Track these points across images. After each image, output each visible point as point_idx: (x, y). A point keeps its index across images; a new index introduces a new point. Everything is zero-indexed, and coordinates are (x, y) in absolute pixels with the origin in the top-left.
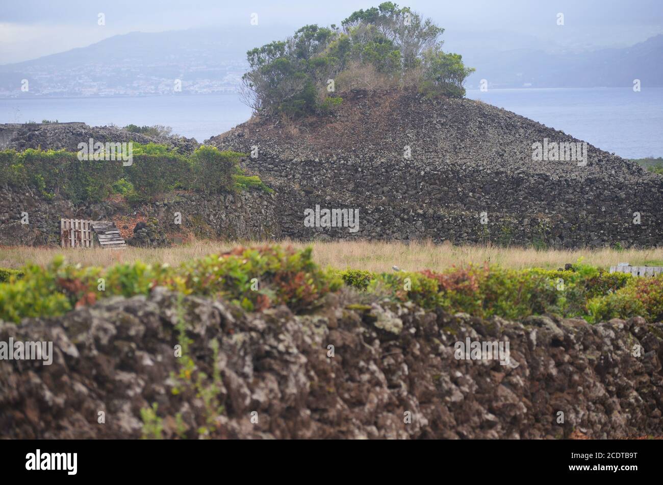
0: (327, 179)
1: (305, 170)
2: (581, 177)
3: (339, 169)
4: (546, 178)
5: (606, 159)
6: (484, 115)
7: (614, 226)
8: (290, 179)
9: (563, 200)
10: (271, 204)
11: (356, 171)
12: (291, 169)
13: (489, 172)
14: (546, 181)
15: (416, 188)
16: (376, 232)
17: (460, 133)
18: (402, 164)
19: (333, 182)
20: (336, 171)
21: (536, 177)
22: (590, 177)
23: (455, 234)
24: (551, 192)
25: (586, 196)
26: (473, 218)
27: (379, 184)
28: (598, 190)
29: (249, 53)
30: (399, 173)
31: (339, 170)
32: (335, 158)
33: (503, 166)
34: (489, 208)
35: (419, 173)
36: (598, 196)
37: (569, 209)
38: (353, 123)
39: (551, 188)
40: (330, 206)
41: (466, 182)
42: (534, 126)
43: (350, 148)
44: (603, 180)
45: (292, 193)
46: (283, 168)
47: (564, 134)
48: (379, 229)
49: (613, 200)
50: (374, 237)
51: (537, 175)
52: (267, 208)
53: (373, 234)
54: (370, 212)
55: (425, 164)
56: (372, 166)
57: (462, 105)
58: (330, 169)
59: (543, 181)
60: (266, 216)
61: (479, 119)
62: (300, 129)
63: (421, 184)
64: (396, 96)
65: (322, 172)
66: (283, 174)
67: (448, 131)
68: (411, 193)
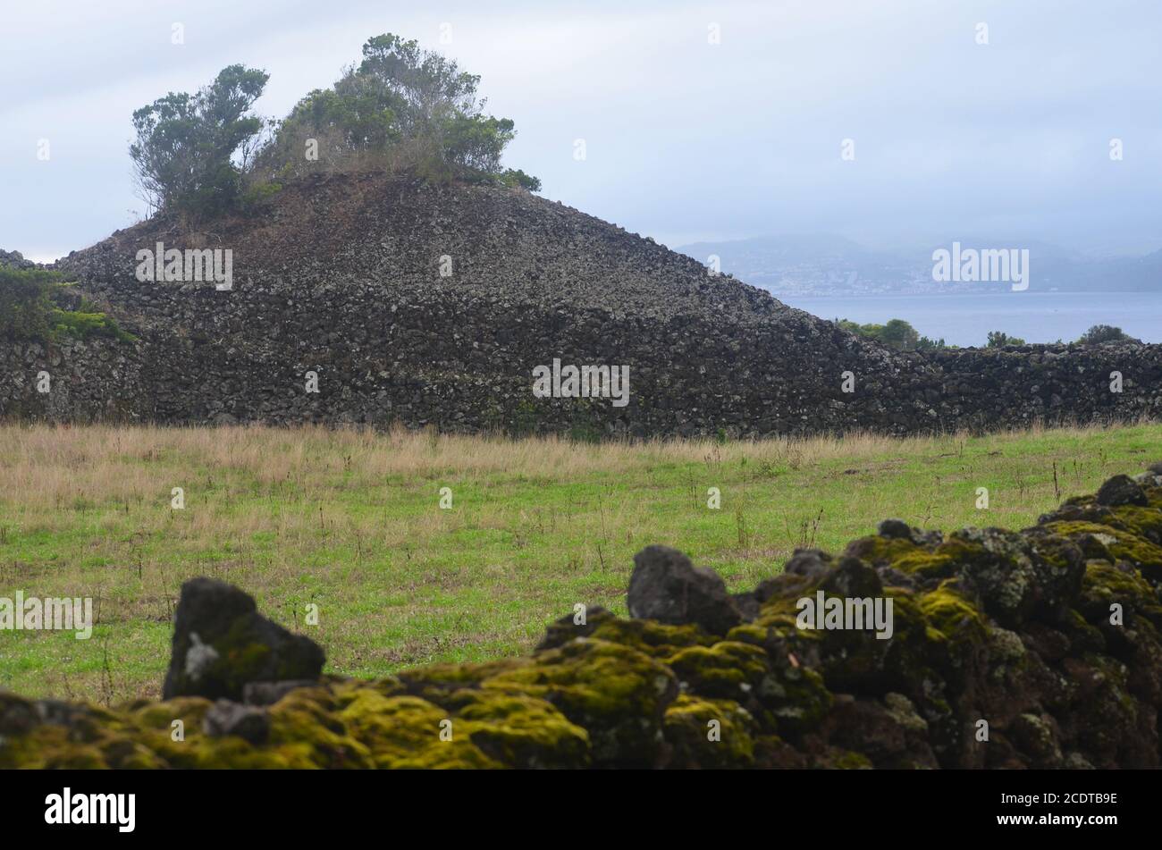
0: (237, 319)
1: (200, 304)
2: (665, 315)
3: (256, 301)
4: (604, 316)
5: (714, 284)
6: (519, 212)
7: (716, 399)
8: (176, 319)
9: (634, 354)
10: (135, 361)
11: (285, 304)
12: (178, 302)
13: (506, 305)
14: (605, 320)
15: (382, 335)
16: (311, 410)
17: (472, 242)
18: (360, 293)
19: (246, 323)
20: (251, 306)
21: (587, 315)
22: (680, 314)
23: (444, 414)
24: (613, 340)
25: (672, 348)
26: (474, 385)
27: (322, 327)
28: (693, 338)
29: (136, 115)
30: (355, 309)
31: (257, 303)
32: (251, 283)
33: (532, 296)
34: (506, 368)
35: (389, 308)
36: (692, 348)
37: (643, 371)
38: (298, 226)
39: (613, 334)
40: (233, 364)
41: (468, 323)
42: (603, 230)
43: (280, 266)
44: (702, 320)
45: (172, 343)
46: (165, 301)
47: (653, 243)
48: (315, 404)
49: (719, 354)
50: (307, 419)
51: (588, 310)
52: (124, 369)
53: (306, 413)
54: (299, 375)
55: (400, 292)
56: (310, 296)
57: (487, 197)
58: (242, 301)
59: (599, 321)
60: (123, 383)
61: (510, 219)
62: (208, 237)
63: (392, 328)
64: (378, 183)
65: (227, 308)
66: (166, 311)
67: (453, 238)
68: (374, 342)
